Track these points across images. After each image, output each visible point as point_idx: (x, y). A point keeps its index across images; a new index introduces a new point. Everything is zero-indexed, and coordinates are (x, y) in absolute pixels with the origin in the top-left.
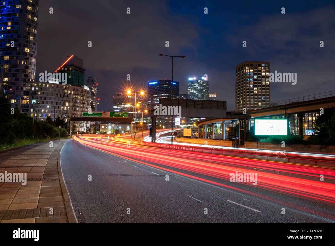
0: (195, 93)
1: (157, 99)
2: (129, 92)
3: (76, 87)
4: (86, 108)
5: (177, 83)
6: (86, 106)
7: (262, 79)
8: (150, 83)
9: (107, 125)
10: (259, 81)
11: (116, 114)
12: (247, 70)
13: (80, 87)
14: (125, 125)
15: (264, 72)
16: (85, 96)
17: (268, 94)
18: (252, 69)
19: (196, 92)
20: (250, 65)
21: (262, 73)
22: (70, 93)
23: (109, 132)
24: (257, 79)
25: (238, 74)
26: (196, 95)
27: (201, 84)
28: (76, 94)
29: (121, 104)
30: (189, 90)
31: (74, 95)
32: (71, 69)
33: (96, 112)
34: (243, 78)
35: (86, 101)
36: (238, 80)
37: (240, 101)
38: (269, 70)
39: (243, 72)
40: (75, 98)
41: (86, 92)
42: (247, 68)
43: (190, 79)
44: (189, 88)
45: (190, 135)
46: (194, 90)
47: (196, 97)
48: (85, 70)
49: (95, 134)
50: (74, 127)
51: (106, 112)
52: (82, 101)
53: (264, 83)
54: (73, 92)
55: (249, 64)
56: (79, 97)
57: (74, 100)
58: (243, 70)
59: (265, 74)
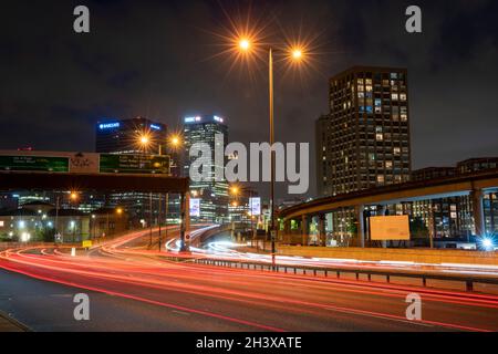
5: (164, 127)
7: (391, 108)
8: (101, 126)
9: (13, 218)
10: (385, 111)
11: (125, 164)
12: (358, 87)
15: (394, 92)
17: (406, 141)
21: (391, 93)
23: (25, 237)
37: (342, 158)
38: (407, 87)
39: (349, 91)
42: (359, 81)
43: (189, 120)
51: (88, 155)
53: (395, 117)
58: (348, 88)
59: (399, 97)
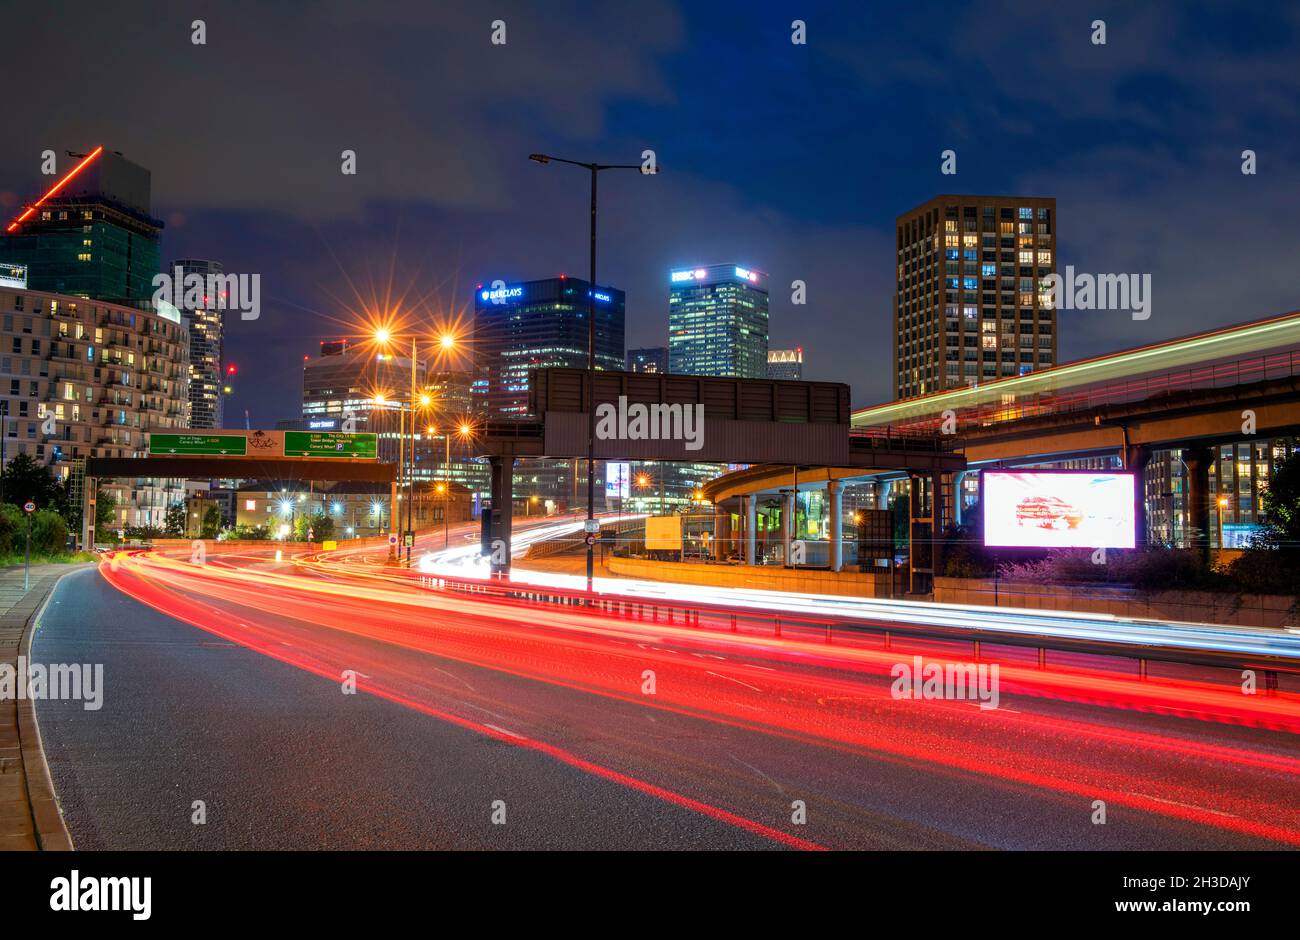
0: (701, 345)
1: (521, 370)
2: (382, 336)
3: (116, 308)
4: (165, 411)
5: (618, 296)
6: (167, 402)
7: (1017, 282)
9: (270, 495)
10: (1004, 288)
11: (317, 444)
12: (948, 238)
13: (138, 308)
14: (359, 497)
15: (1027, 247)
16: (159, 350)
17: (1049, 351)
18: (971, 230)
19: (706, 339)
20: (961, 213)
21: (1018, 250)
22: (85, 337)
23: (282, 532)
24: (994, 278)
25: (907, 256)
26: (705, 356)
27: (731, 300)
28: (115, 343)
29: (341, 395)
30: (672, 328)
31: (107, 347)
32: (88, 216)
33: (217, 430)
34: (929, 275)
35: (168, 379)
36: (907, 283)
37: (915, 384)
38: (1054, 237)
39: (929, 246)
40: (112, 360)
41: (164, 331)
42: (950, 225)
43: (680, 276)
44: (675, 322)
45: (678, 546)
46: (695, 329)
47: (706, 361)
48: (161, 225)
49: (212, 538)
50: (105, 504)
51: (269, 434)
52: (145, 378)
53: (1027, 300)
54: (99, 333)
55: (956, 208)
56: (131, 359)
57: (105, 372)
58: (929, 239)
59: (1035, 258)
